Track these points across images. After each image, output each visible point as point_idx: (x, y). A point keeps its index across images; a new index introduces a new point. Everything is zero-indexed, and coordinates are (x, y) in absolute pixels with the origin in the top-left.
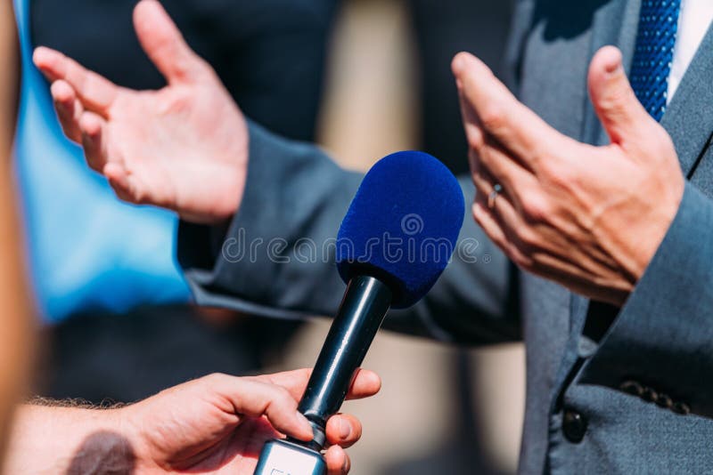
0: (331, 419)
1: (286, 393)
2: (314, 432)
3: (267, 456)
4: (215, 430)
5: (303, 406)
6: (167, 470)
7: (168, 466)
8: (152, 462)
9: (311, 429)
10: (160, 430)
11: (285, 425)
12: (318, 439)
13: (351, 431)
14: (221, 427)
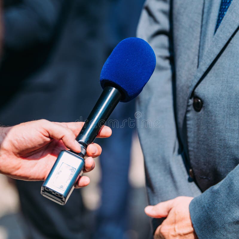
0: (89, 145)
1: (71, 132)
2: (82, 149)
3: (61, 157)
4: (39, 143)
5: (78, 138)
6: (18, 157)
7: (18, 155)
8: (12, 153)
9: (80, 148)
10: (17, 140)
11: (70, 146)
12: (83, 152)
13: (97, 151)
14: (42, 142)
